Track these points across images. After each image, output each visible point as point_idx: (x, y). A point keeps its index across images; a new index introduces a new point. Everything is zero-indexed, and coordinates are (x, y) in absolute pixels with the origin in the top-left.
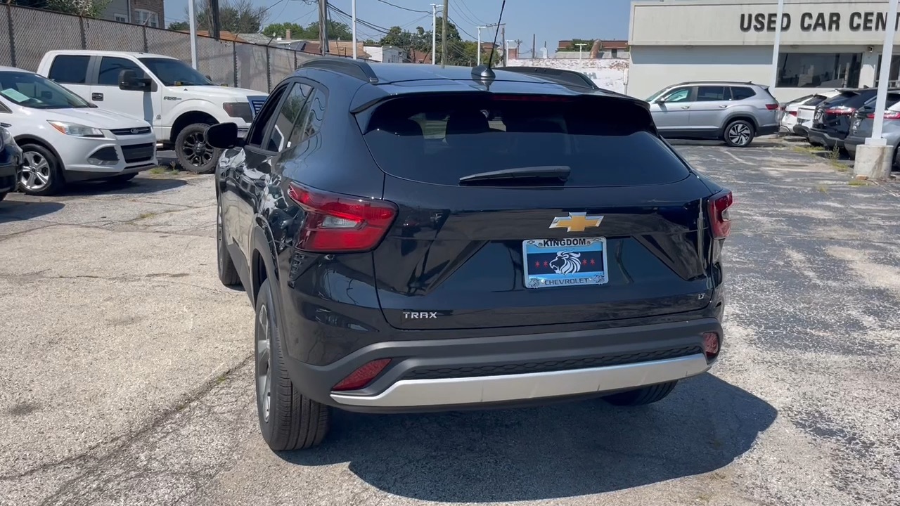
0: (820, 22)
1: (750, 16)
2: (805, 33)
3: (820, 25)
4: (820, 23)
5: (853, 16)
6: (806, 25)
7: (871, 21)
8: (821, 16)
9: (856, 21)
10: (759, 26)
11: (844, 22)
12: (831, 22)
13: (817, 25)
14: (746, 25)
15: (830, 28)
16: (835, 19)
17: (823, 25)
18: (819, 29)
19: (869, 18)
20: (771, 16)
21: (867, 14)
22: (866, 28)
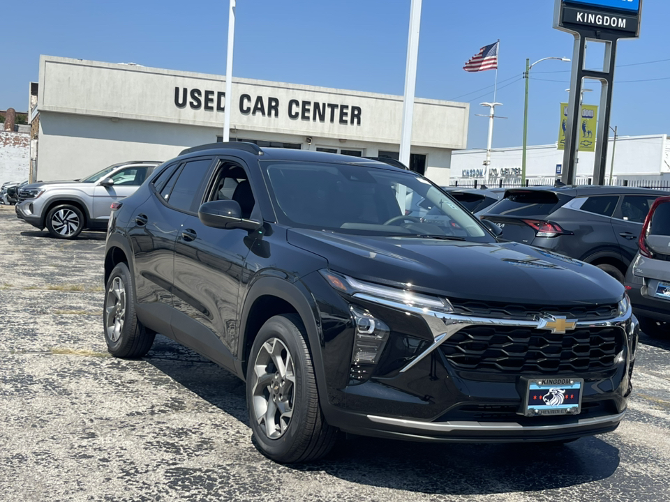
0: (259, 106)
1: (185, 90)
2: (245, 117)
3: (259, 109)
4: (259, 108)
5: (291, 102)
6: (245, 108)
7: (308, 110)
8: (259, 99)
9: (295, 109)
10: (195, 103)
11: (283, 109)
12: (270, 107)
13: (256, 109)
14: (181, 101)
15: (269, 114)
16: (274, 104)
17: (262, 110)
18: (259, 114)
19: (307, 107)
20: (208, 93)
21: (305, 103)
22: (304, 117)
